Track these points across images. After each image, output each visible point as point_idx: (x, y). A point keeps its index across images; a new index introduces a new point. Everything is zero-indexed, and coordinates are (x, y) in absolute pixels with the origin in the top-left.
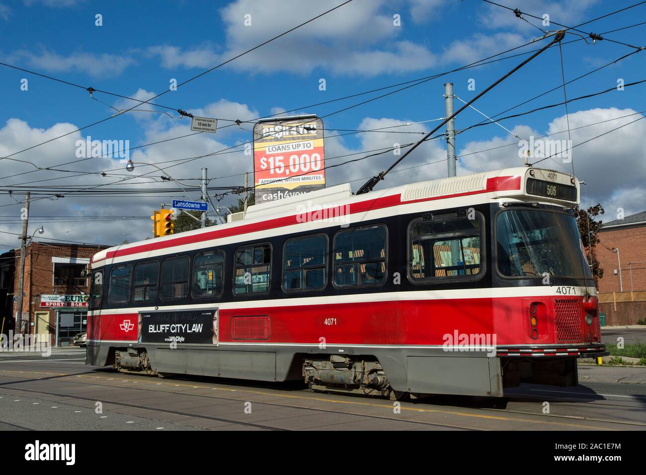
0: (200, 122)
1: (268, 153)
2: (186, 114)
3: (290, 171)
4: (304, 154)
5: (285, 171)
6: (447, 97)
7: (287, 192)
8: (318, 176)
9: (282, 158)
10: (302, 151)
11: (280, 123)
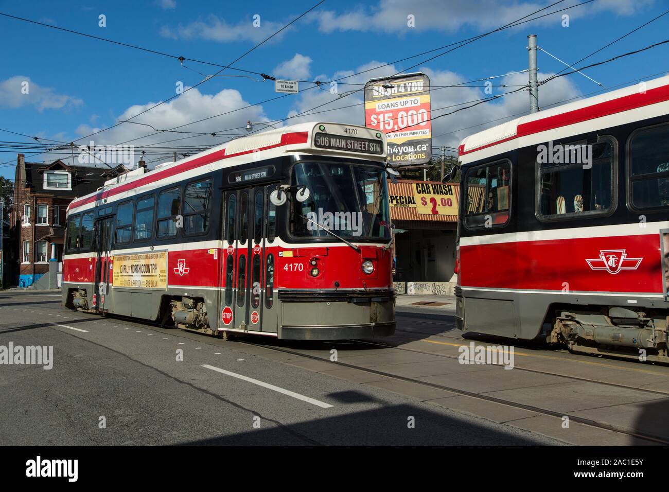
0: (282, 84)
1: (378, 110)
2: (269, 78)
3: (398, 126)
4: (412, 110)
5: (394, 127)
6: (530, 49)
7: (396, 146)
8: (425, 130)
9: (391, 115)
10: (410, 107)
11: (389, 82)
